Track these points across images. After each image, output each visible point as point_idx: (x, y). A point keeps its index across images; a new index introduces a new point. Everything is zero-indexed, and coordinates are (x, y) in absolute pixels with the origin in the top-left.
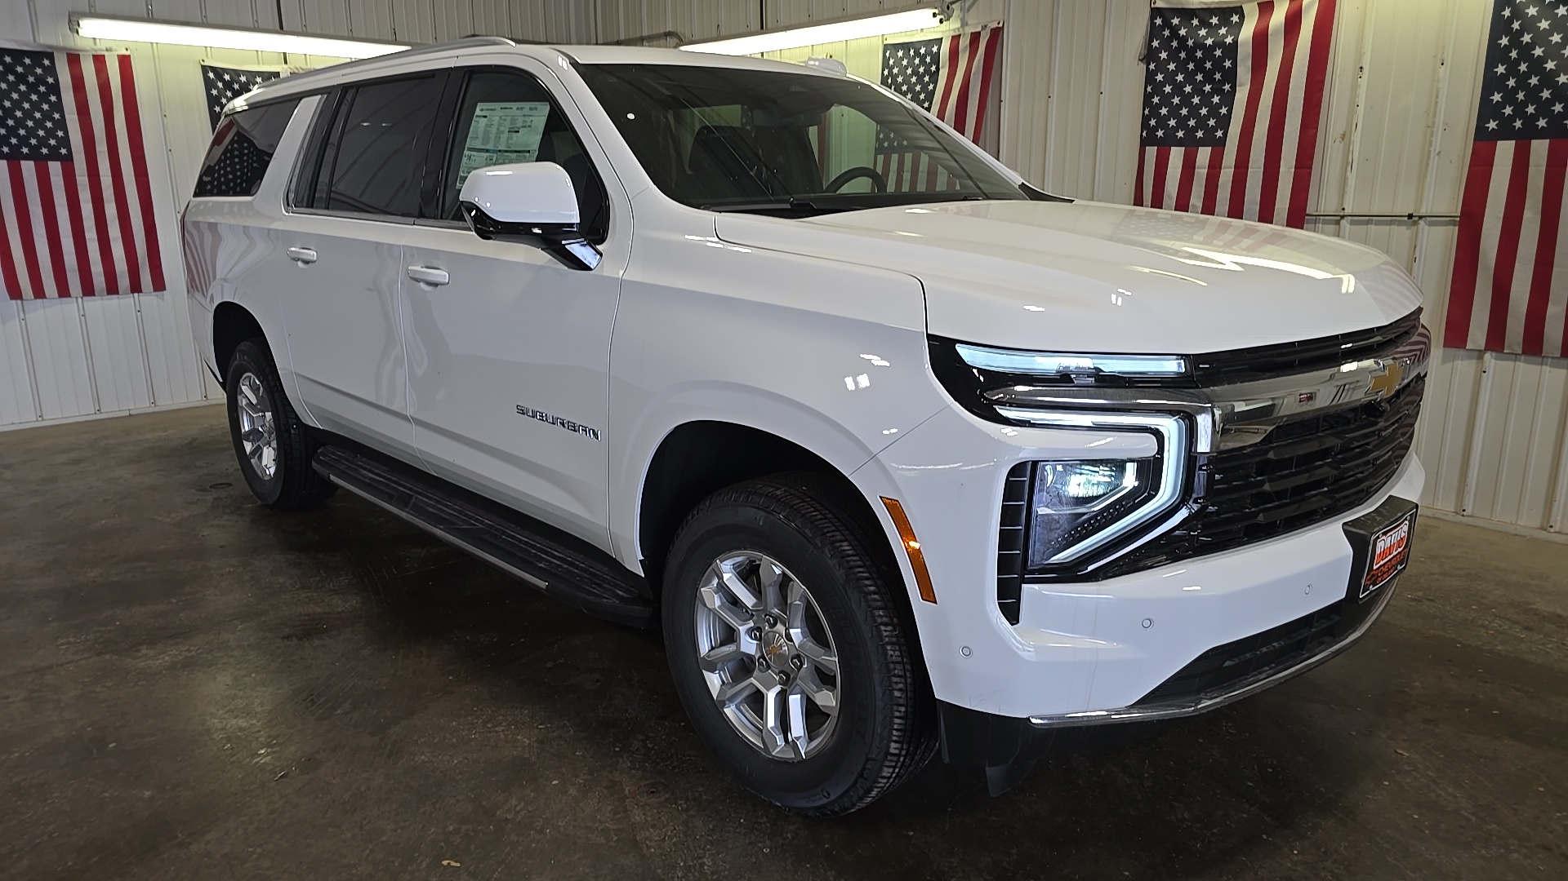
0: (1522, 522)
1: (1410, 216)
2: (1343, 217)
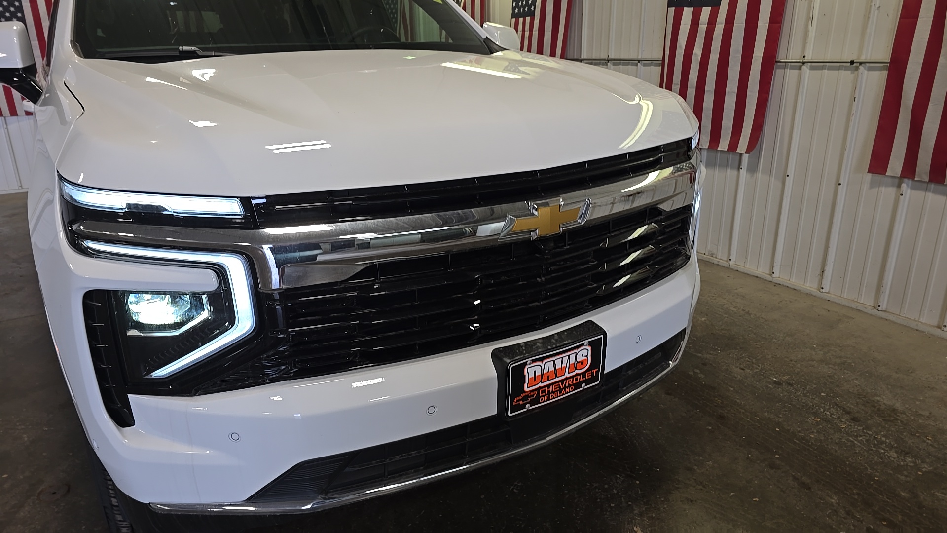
0: (923, 320)
1: (852, 62)
2: (804, 63)
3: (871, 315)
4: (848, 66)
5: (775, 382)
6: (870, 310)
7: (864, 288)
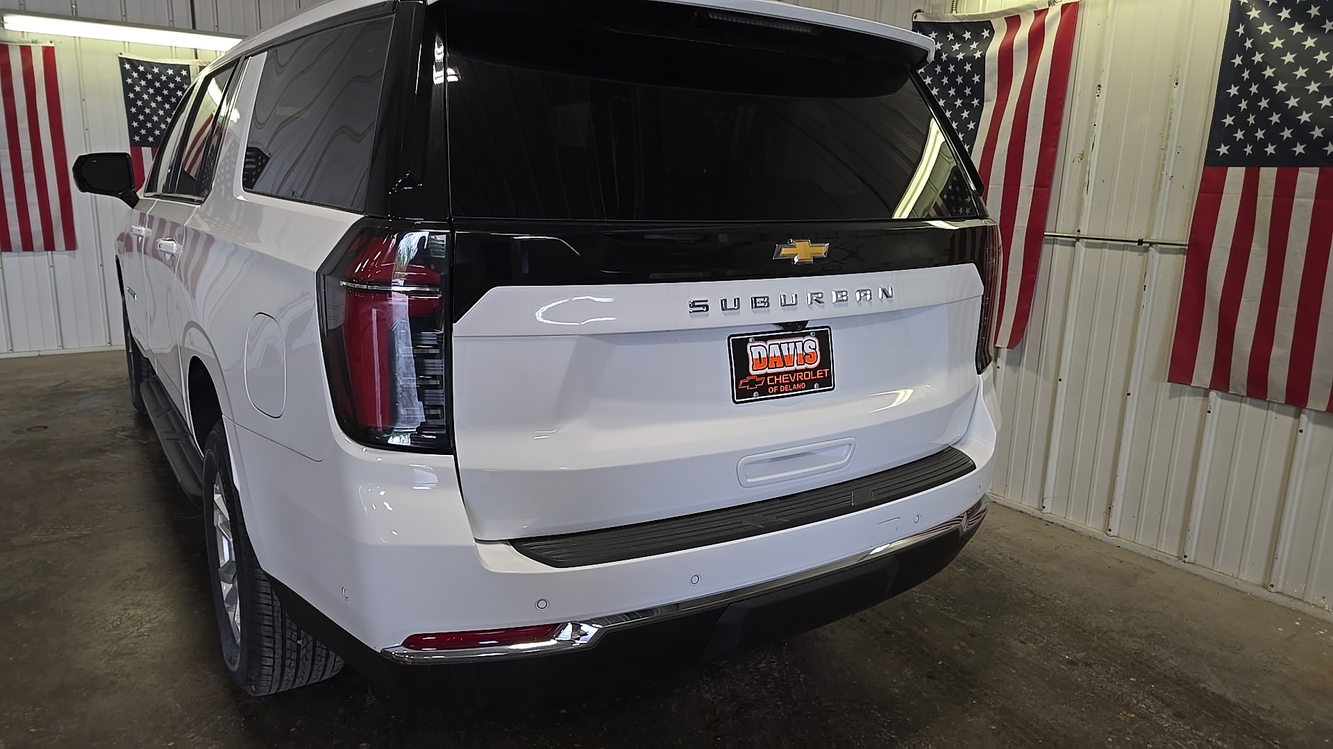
0: (1244, 577)
1: (1140, 242)
2: (1078, 239)
3: (1176, 568)
4: (1135, 246)
5: (1069, 662)
6: (1173, 562)
7: (1165, 532)
